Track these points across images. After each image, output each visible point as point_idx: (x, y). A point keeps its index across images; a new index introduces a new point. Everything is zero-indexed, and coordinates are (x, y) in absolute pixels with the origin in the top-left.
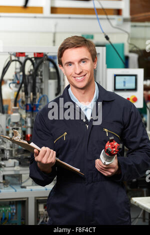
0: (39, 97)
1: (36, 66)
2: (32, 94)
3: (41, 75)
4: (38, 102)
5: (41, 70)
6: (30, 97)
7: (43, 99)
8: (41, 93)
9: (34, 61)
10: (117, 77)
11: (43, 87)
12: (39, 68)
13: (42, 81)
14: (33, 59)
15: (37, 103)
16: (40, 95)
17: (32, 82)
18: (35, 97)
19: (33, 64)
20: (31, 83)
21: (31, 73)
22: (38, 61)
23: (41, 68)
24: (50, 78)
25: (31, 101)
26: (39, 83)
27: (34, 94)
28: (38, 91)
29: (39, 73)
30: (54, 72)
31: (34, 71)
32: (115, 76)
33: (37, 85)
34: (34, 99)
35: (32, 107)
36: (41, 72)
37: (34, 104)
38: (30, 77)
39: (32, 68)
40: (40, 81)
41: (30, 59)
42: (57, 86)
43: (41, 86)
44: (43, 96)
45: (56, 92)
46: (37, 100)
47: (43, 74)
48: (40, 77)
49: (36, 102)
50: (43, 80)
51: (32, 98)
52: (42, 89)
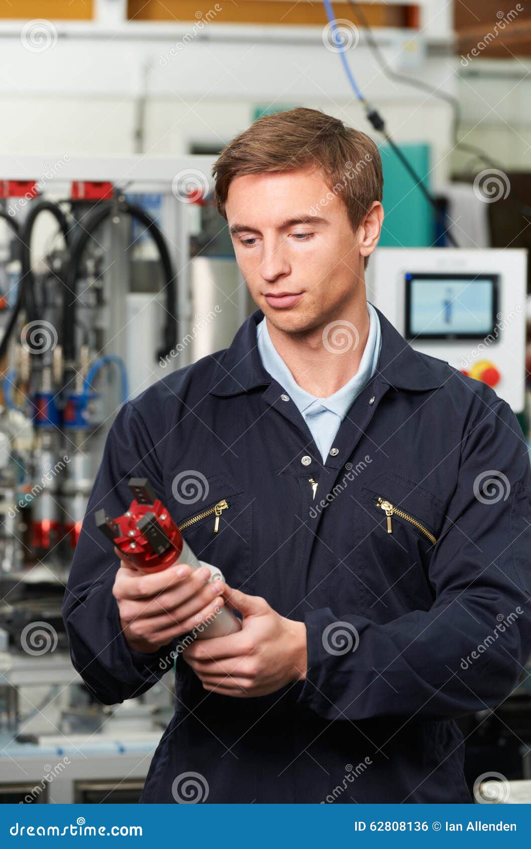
0: (91, 366)
1: (76, 235)
2: (58, 352)
3: (98, 275)
4: (86, 386)
5: (98, 252)
6: (51, 366)
7: (104, 372)
8: (98, 346)
9: (70, 218)
10: (417, 286)
11: (105, 322)
12: (91, 246)
13: (100, 301)
14: (65, 208)
15: (80, 390)
16: (95, 356)
17: (59, 301)
18: (71, 366)
19: (64, 228)
20: (54, 306)
21: (57, 264)
22: (86, 216)
23: (97, 246)
24: (135, 287)
25: (54, 384)
26: (88, 306)
27: (70, 352)
28: (86, 342)
29: (90, 265)
30: (150, 264)
31: (67, 257)
32: (411, 278)
33: (82, 315)
34: (68, 374)
35: (62, 405)
36: (99, 262)
37: (68, 393)
38: (51, 284)
39: (59, 243)
40: (92, 299)
41: (54, 209)
42: (162, 321)
43: (94, 318)
44: (107, 362)
45: (159, 344)
46: (80, 378)
47: (106, 269)
48: (91, 282)
49: (74, 386)
50: (107, 294)
51: (58, 371)
52: (99, 333)
